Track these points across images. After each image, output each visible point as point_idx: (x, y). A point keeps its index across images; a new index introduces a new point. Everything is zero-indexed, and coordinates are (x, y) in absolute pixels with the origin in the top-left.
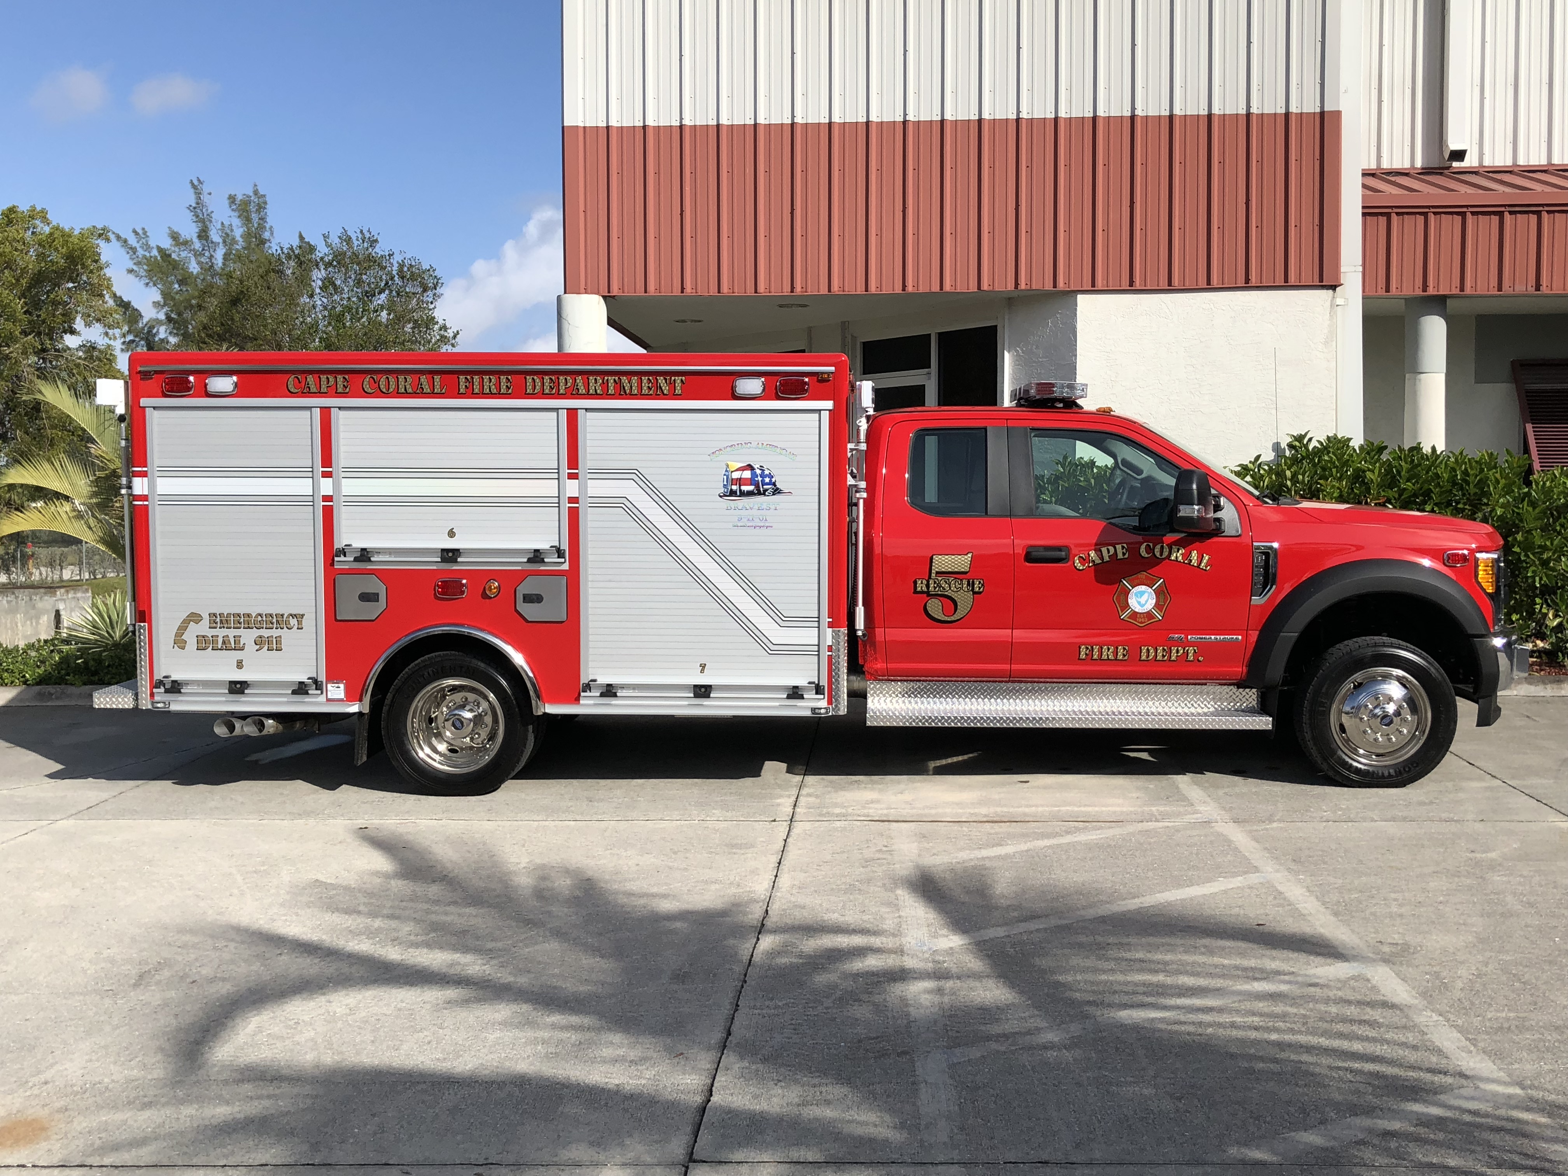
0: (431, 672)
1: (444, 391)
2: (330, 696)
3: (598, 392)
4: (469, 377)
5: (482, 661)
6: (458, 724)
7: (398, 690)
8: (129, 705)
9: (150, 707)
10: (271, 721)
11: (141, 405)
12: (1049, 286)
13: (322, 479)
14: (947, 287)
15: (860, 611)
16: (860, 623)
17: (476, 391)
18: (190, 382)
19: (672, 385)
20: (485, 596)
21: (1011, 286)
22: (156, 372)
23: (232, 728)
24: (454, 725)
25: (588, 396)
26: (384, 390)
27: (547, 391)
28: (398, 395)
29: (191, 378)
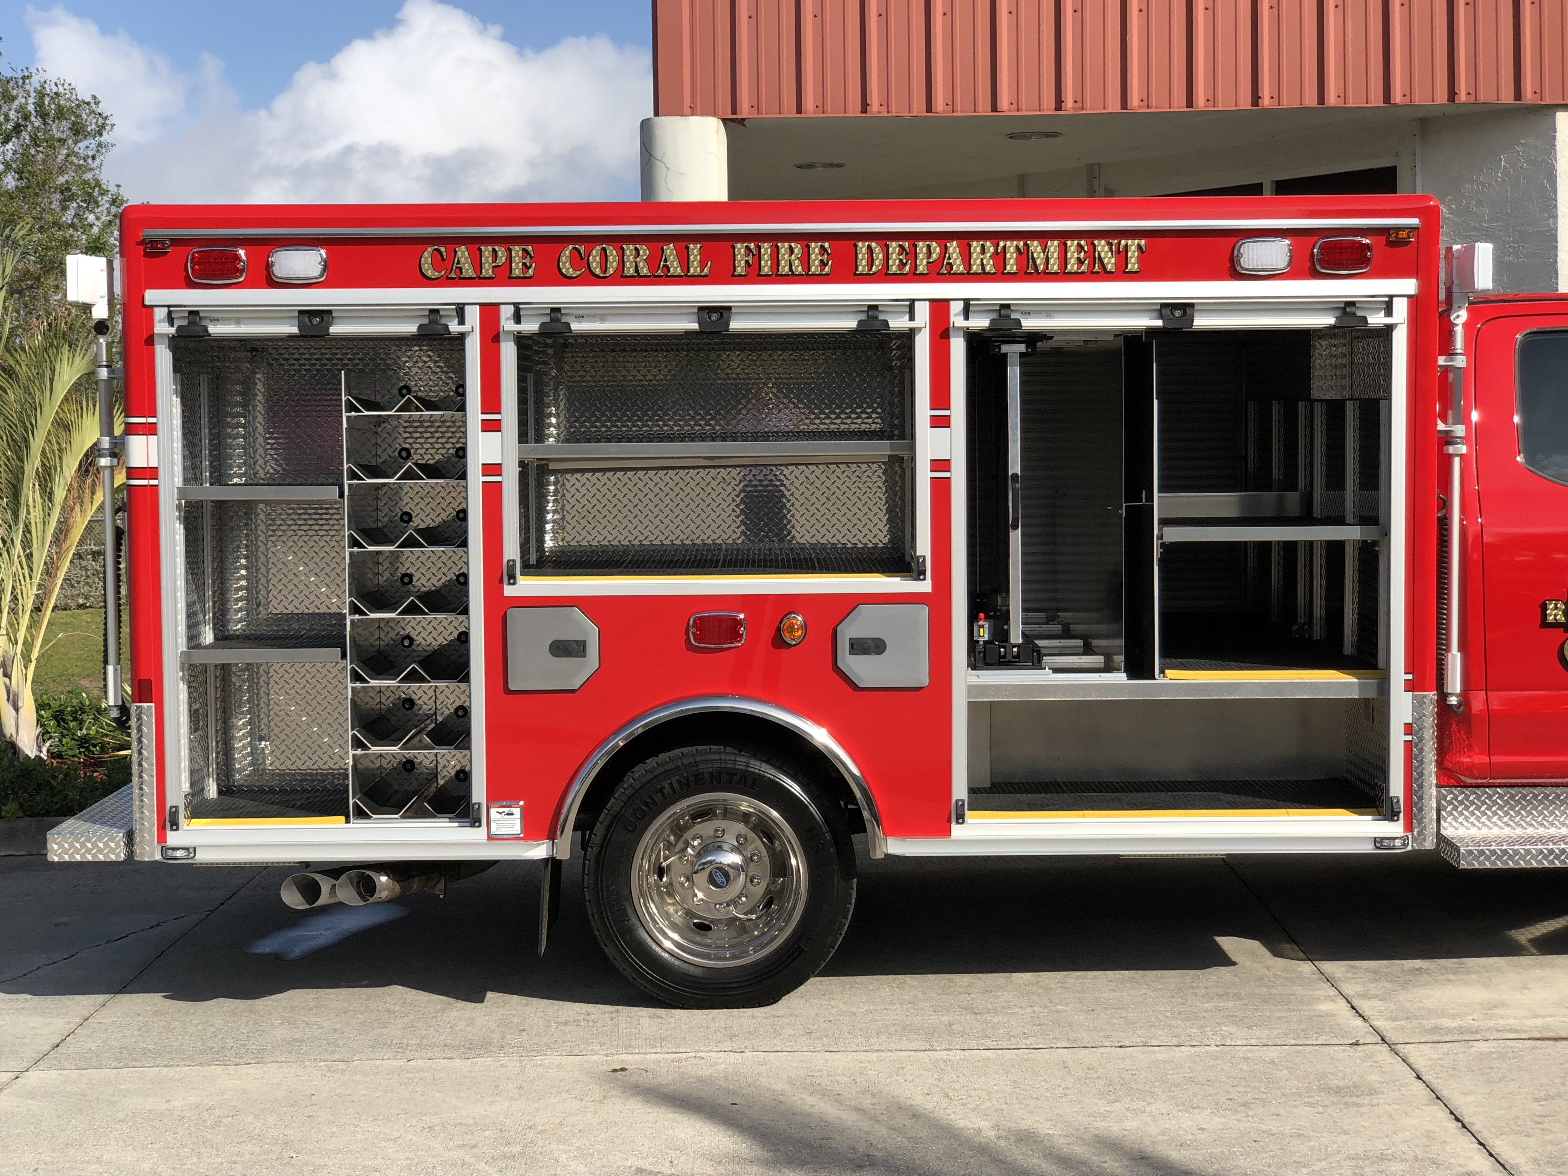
0: (676, 785)
1: (706, 271)
2: (494, 829)
3: (988, 268)
4: (752, 246)
5: (768, 762)
6: (720, 879)
7: (616, 818)
8: (117, 855)
9: (158, 857)
10: (384, 879)
11: (147, 303)
12: (1507, 97)
13: (480, 433)
14: (1332, 99)
15: (1455, 660)
16: (1455, 683)
17: (766, 270)
18: (238, 258)
19: (1122, 256)
20: (779, 642)
21: (1441, 96)
22: (176, 242)
23: (311, 891)
24: (712, 880)
25: (969, 276)
26: (598, 271)
27: (894, 269)
28: (621, 279)
29: (242, 252)
